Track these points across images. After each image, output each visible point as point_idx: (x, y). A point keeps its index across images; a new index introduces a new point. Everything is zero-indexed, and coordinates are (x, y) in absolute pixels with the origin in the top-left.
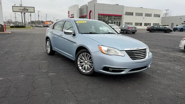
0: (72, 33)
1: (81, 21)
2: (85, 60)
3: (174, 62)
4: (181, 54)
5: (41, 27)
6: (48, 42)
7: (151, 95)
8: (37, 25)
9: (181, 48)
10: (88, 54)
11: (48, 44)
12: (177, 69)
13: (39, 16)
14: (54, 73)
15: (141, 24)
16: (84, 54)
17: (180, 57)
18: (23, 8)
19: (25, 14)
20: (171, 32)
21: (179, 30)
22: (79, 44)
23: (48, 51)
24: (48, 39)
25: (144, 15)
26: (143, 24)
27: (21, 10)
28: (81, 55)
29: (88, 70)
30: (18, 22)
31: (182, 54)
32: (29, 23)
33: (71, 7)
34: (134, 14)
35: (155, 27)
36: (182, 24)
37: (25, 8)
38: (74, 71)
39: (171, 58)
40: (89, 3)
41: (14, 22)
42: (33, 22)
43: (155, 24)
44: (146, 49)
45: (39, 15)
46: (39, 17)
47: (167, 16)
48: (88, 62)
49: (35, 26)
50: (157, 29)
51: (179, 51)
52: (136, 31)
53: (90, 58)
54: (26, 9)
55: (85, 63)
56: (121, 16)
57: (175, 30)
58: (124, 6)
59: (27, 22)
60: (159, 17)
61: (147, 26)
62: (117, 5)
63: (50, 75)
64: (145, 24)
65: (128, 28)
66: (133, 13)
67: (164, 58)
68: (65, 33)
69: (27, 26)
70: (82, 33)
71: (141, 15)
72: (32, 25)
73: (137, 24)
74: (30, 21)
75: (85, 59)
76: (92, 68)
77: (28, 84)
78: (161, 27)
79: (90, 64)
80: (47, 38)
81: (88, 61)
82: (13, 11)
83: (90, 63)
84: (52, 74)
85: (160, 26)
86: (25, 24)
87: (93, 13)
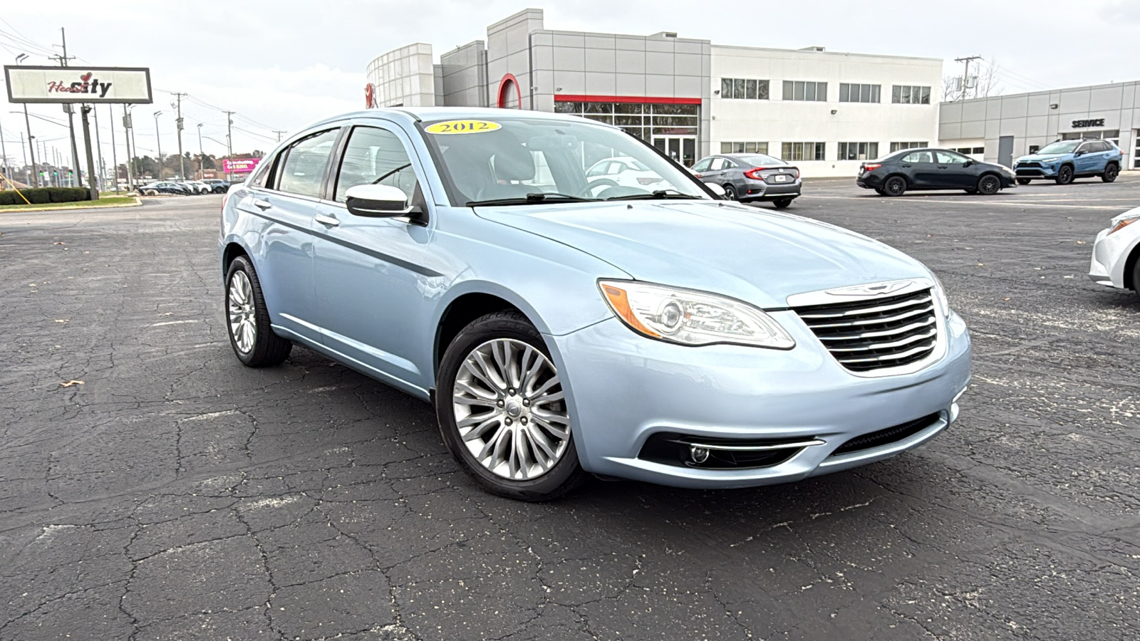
0: (400, 205)
1: (459, 123)
2: (507, 391)
3: (1081, 370)
4: (1109, 320)
5: (197, 192)
6: (237, 280)
7: (1013, 625)
8: (173, 182)
9: (1107, 279)
10: (530, 348)
11: (238, 295)
12: (1119, 417)
13: (185, 123)
14: (289, 493)
15: (819, 151)
16: (501, 346)
17: (1111, 338)
18: (76, 77)
19: (90, 116)
20: (1005, 190)
21: (1050, 172)
22: (459, 281)
23: (240, 338)
24: (239, 259)
25: (833, 92)
26: (831, 151)
27: (60, 88)
28: (478, 353)
29: (532, 460)
30: (46, 167)
31: (1112, 314)
32: (122, 172)
33: (381, 64)
34: (776, 90)
35: (907, 159)
36: (1065, 136)
37: (89, 76)
38: (431, 474)
39: (1054, 344)
40: (492, 31)
41: (22, 173)
42: (142, 166)
43: (905, 145)
44: (926, 292)
45: (180, 120)
46: (180, 128)
47: (971, 94)
48: (529, 403)
49: (161, 190)
50: (919, 175)
51: (1092, 302)
52: (797, 189)
53: (546, 373)
54: (95, 83)
55: (508, 409)
56: (693, 106)
57: (1028, 173)
58: (708, 42)
59: (110, 165)
60: (926, 101)
61: (854, 158)
62: (668, 35)
63: (259, 510)
64: (843, 146)
65: (748, 175)
66: (765, 85)
67: (1013, 350)
68: (357, 206)
69: (106, 189)
70: (472, 205)
71: (816, 92)
72: (141, 181)
73: (792, 150)
74: (123, 159)
75: (503, 386)
76: (564, 444)
77: (91, 591)
78: (943, 159)
79: (544, 414)
80: (234, 251)
81: (529, 394)
82: (12, 100)
83: (543, 407)
84: (275, 502)
85: (939, 156)
86: (92, 179)
87: (525, 91)
